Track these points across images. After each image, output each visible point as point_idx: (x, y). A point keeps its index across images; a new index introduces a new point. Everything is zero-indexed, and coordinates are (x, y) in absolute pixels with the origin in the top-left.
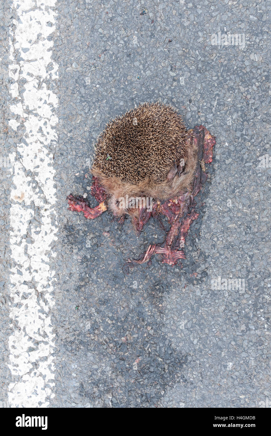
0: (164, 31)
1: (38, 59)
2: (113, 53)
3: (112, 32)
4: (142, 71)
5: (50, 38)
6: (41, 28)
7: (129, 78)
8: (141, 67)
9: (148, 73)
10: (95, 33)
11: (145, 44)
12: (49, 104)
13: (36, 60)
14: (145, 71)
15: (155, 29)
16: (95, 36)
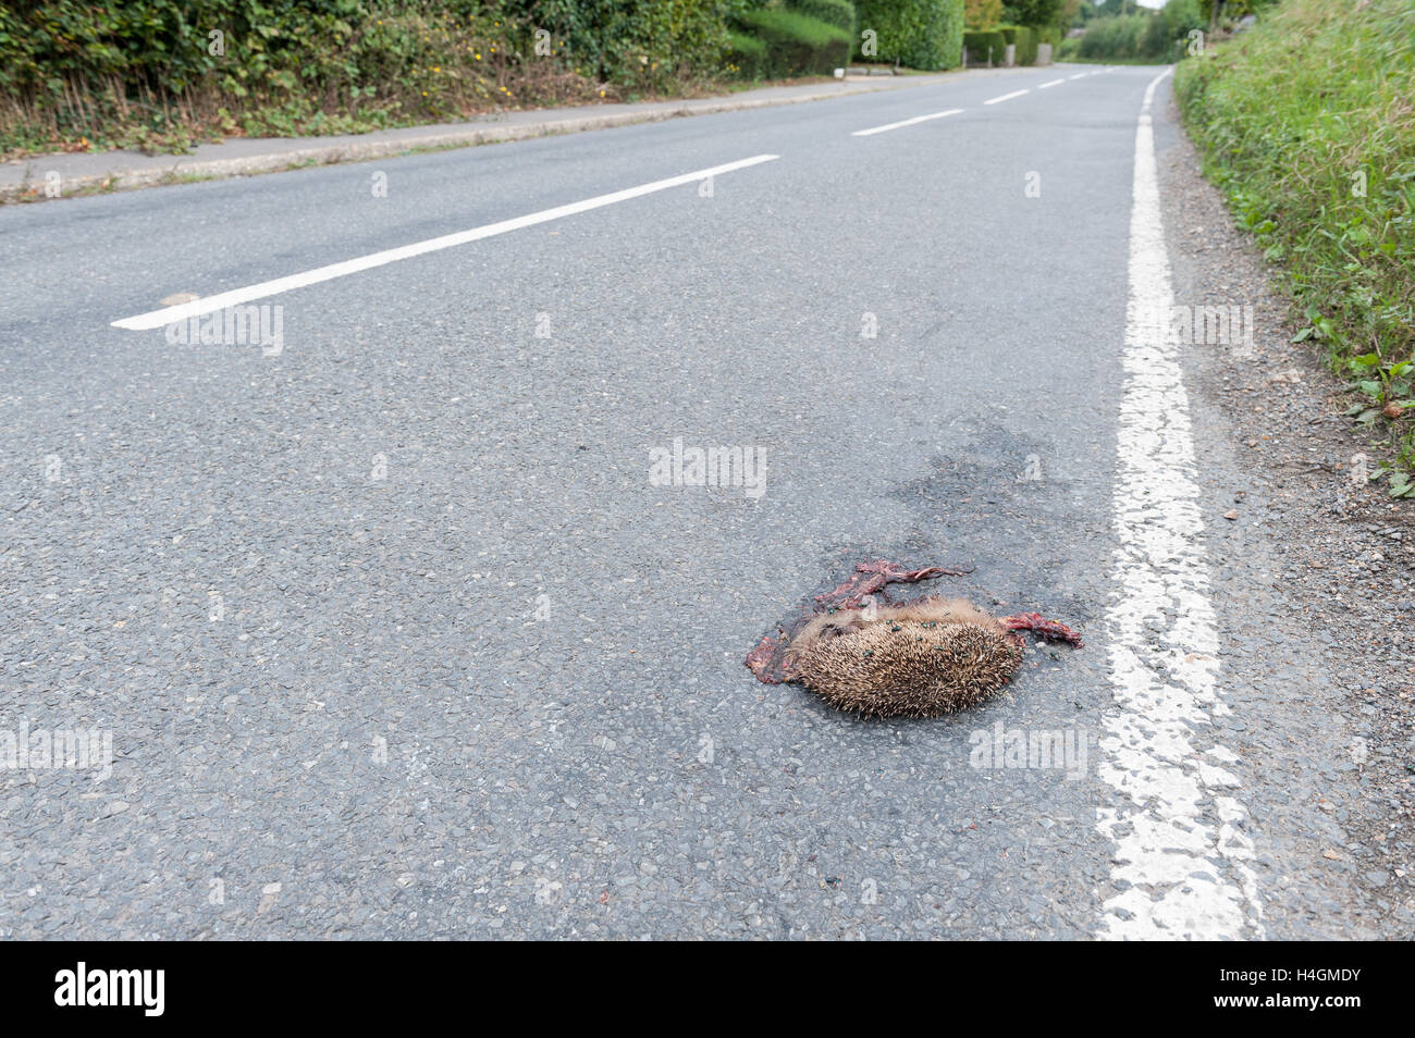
0: (790, 834)
1: (1158, 850)
2: (935, 824)
3: (932, 863)
4: (868, 779)
5: (1121, 887)
6: (1151, 911)
7: (904, 776)
8: (868, 787)
9: (854, 774)
10: (980, 871)
11: (846, 824)
12: (1123, 769)
13: (1166, 851)
14: (862, 779)
15: (811, 845)
16: (982, 865)
